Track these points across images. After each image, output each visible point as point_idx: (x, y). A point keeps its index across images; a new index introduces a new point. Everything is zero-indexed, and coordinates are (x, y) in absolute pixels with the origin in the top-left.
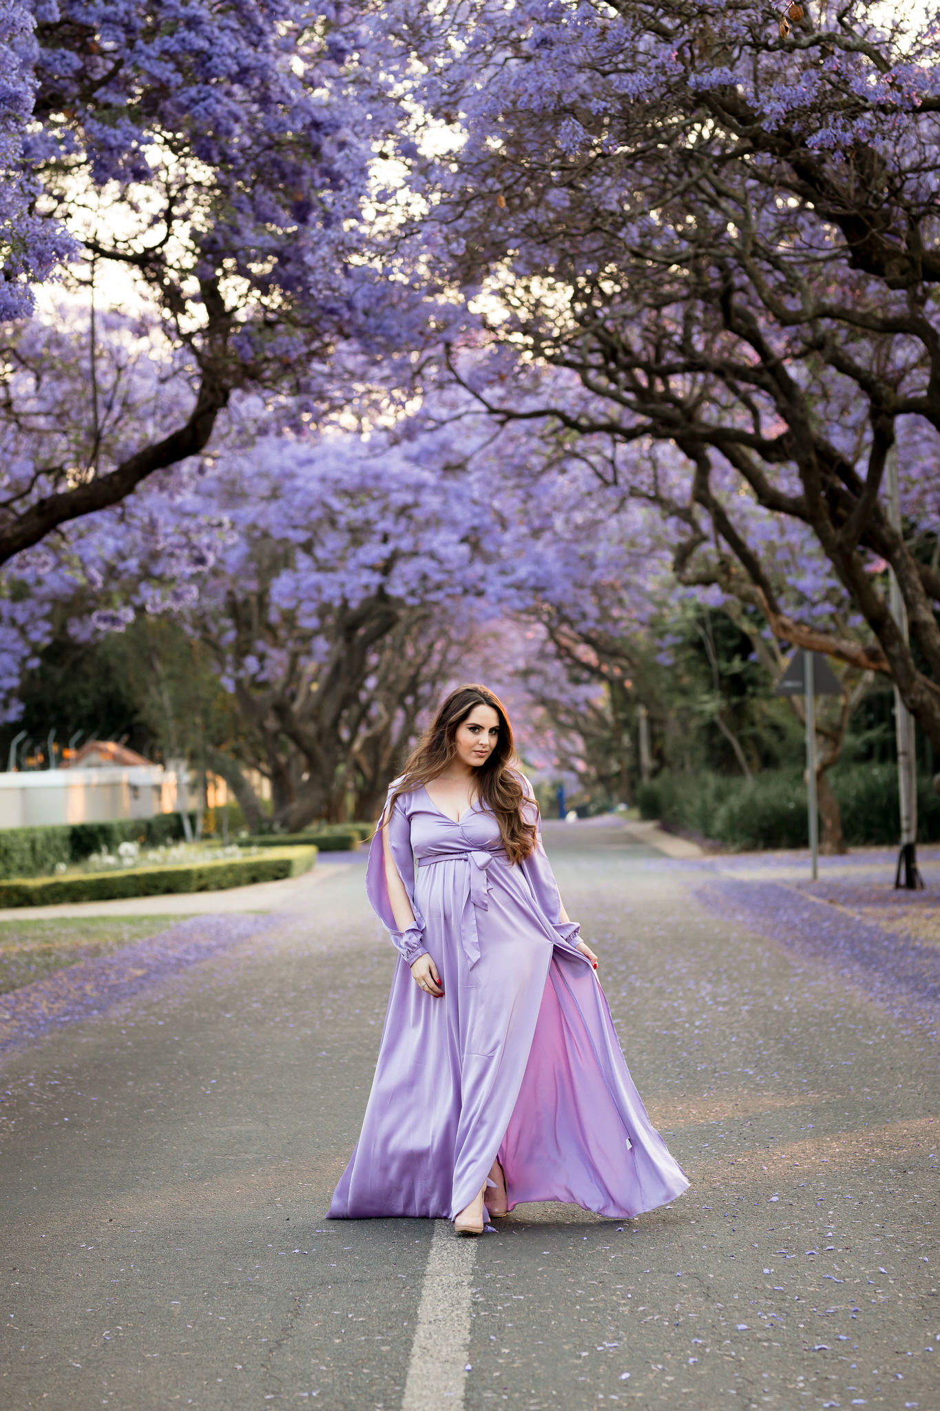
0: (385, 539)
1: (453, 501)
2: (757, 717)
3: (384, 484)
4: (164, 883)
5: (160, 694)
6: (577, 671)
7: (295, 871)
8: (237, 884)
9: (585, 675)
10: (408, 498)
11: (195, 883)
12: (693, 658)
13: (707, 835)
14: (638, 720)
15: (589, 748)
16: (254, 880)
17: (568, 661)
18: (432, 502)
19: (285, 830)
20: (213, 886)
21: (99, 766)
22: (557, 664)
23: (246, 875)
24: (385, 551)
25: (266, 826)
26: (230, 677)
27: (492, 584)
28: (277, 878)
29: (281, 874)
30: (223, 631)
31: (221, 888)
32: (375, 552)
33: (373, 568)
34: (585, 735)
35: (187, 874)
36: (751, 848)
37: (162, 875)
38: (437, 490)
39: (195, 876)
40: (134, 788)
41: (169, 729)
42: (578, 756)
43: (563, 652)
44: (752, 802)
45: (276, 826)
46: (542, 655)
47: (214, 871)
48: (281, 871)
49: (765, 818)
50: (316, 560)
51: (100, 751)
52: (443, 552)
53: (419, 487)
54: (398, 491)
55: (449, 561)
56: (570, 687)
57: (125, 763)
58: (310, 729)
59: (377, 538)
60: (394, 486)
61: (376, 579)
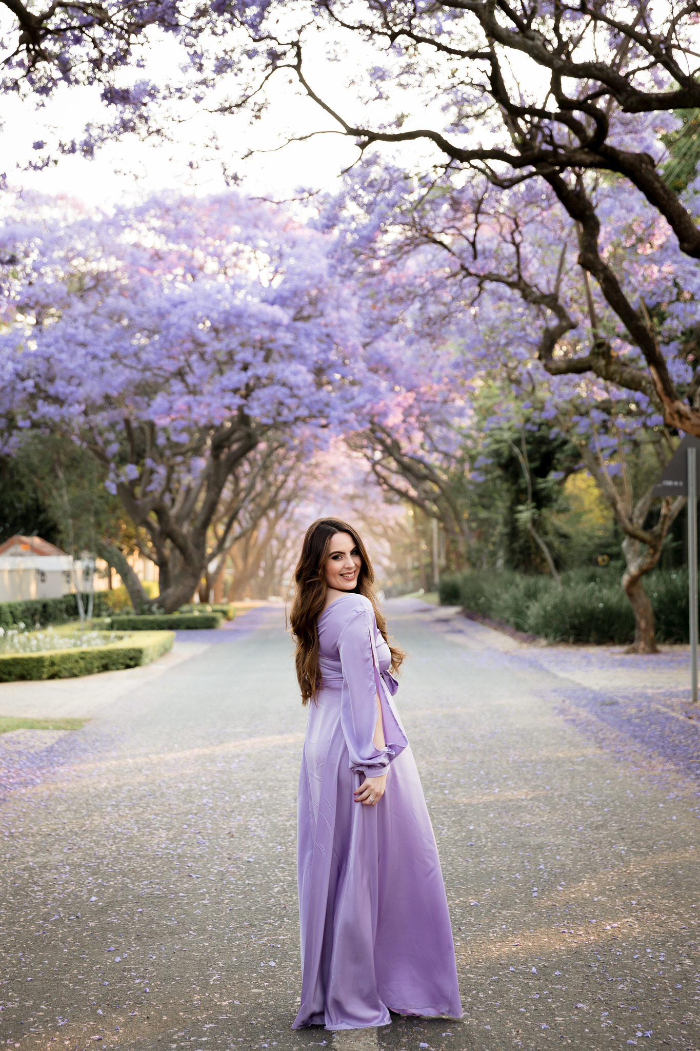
0: (245, 368)
1: (302, 339)
2: (549, 527)
3: (245, 320)
4: (18, 670)
5: (61, 496)
6: (391, 494)
7: (145, 660)
8: (89, 672)
9: (396, 498)
10: (266, 333)
11: (46, 671)
12: (499, 477)
13: (519, 628)
14: (432, 530)
15: (393, 550)
16: (105, 668)
17: (385, 487)
18: (285, 338)
19: (162, 610)
20: (65, 673)
21: (21, 555)
22: (378, 489)
23: (97, 664)
24: (244, 377)
25: (146, 607)
26: (113, 481)
27: (334, 409)
28: (128, 667)
29: (132, 663)
30: (107, 442)
31: (74, 676)
32: (235, 377)
33: (236, 391)
34: (390, 540)
35: (39, 661)
36: (564, 641)
37: (16, 662)
38: (288, 328)
39: (47, 663)
40: (42, 574)
41: (67, 525)
42: (384, 555)
43: (381, 480)
44: (564, 601)
45: (154, 608)
46: (365, 483)
47: (66, 658)
48: (132, 660)
49: (576, 615)
50: (187, 386)
51: (22, 543)
52: (292, 379)
53: (275, 325)
54: (257, 327)
55: (299, 388)
56: (384, 506)
57: (41, 553)
58: (186, 529)
59: (238, 367)
60: (253, 322)
61: (237, 401)
